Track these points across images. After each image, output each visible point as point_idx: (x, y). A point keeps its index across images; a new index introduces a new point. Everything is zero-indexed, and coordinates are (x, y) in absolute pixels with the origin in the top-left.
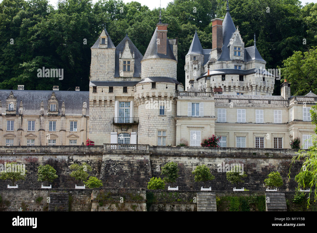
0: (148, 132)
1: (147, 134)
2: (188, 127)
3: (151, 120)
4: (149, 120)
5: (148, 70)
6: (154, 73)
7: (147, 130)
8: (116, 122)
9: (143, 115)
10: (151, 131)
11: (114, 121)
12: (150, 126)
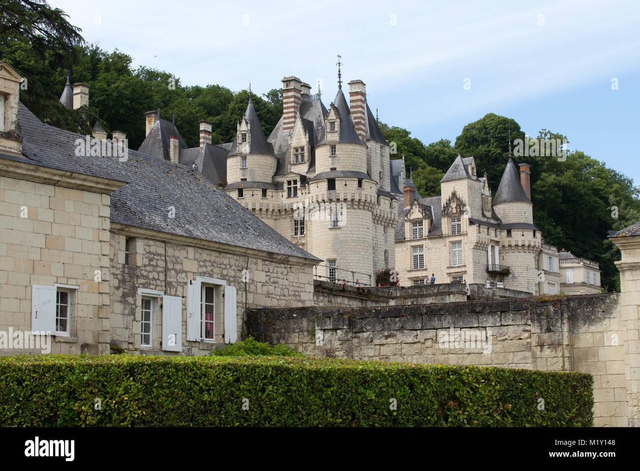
0: (527, 285)
1: (526, 287)
2: (548, 283)
3: (530, 272)
4: (528, 272)
5: (520, 214)
6: (528, 219)
7: (526, 283)
8: (490, 269)
9: (519, 265)
10: (530, 285)
11: (488, 269)
12: (529, 278)
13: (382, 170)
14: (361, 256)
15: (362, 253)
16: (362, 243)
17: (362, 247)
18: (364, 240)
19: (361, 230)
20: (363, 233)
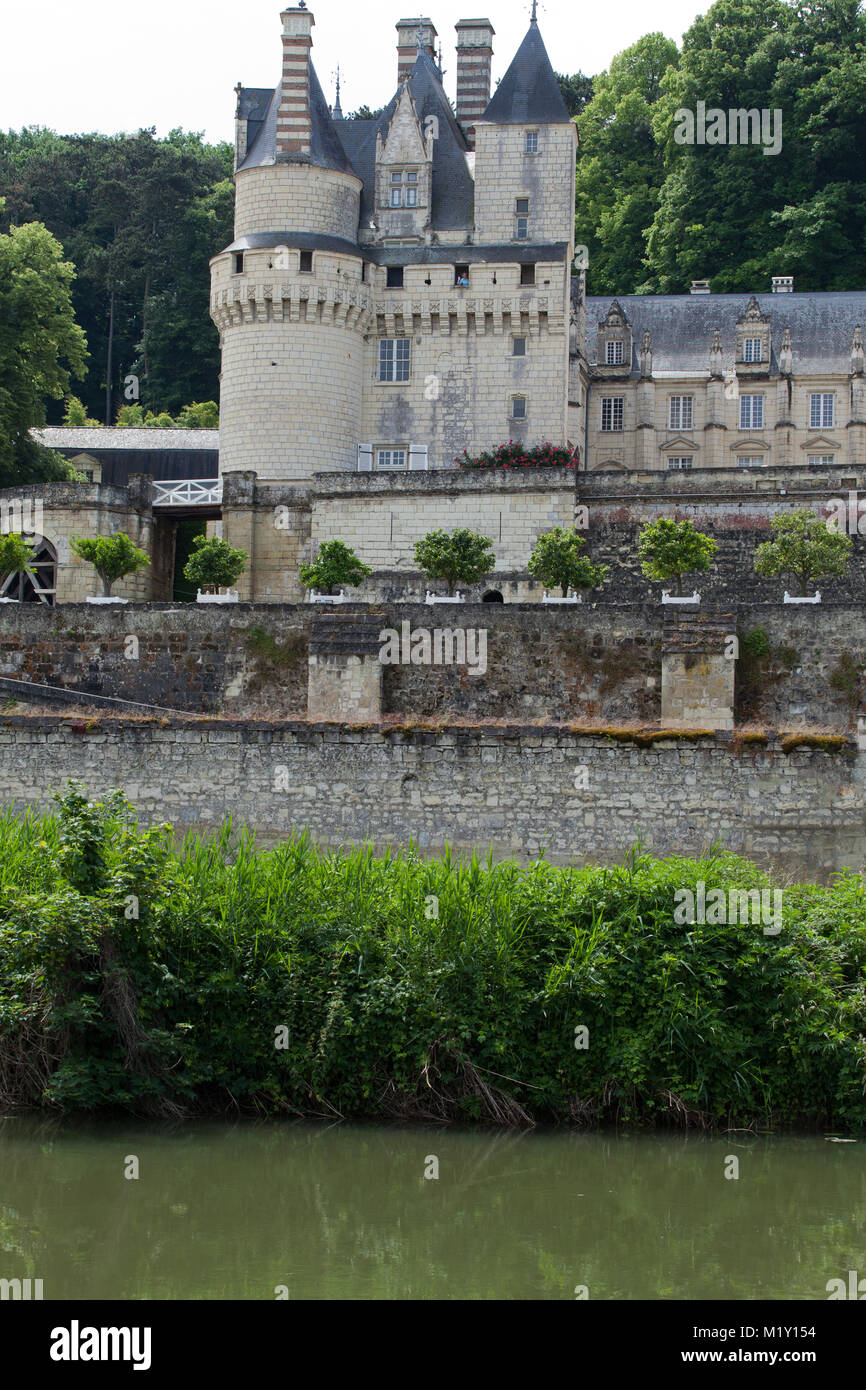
13: (528, 193)
14: (248, 433)
15: (250, 426)
16: (252, 402)
17: (250, 412)
18: (257, 393)
19: (251, 371)
20: (256, 378)
